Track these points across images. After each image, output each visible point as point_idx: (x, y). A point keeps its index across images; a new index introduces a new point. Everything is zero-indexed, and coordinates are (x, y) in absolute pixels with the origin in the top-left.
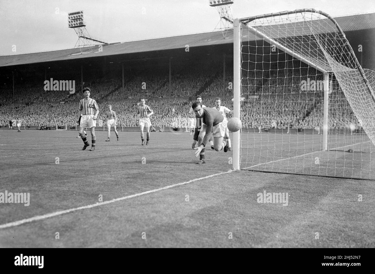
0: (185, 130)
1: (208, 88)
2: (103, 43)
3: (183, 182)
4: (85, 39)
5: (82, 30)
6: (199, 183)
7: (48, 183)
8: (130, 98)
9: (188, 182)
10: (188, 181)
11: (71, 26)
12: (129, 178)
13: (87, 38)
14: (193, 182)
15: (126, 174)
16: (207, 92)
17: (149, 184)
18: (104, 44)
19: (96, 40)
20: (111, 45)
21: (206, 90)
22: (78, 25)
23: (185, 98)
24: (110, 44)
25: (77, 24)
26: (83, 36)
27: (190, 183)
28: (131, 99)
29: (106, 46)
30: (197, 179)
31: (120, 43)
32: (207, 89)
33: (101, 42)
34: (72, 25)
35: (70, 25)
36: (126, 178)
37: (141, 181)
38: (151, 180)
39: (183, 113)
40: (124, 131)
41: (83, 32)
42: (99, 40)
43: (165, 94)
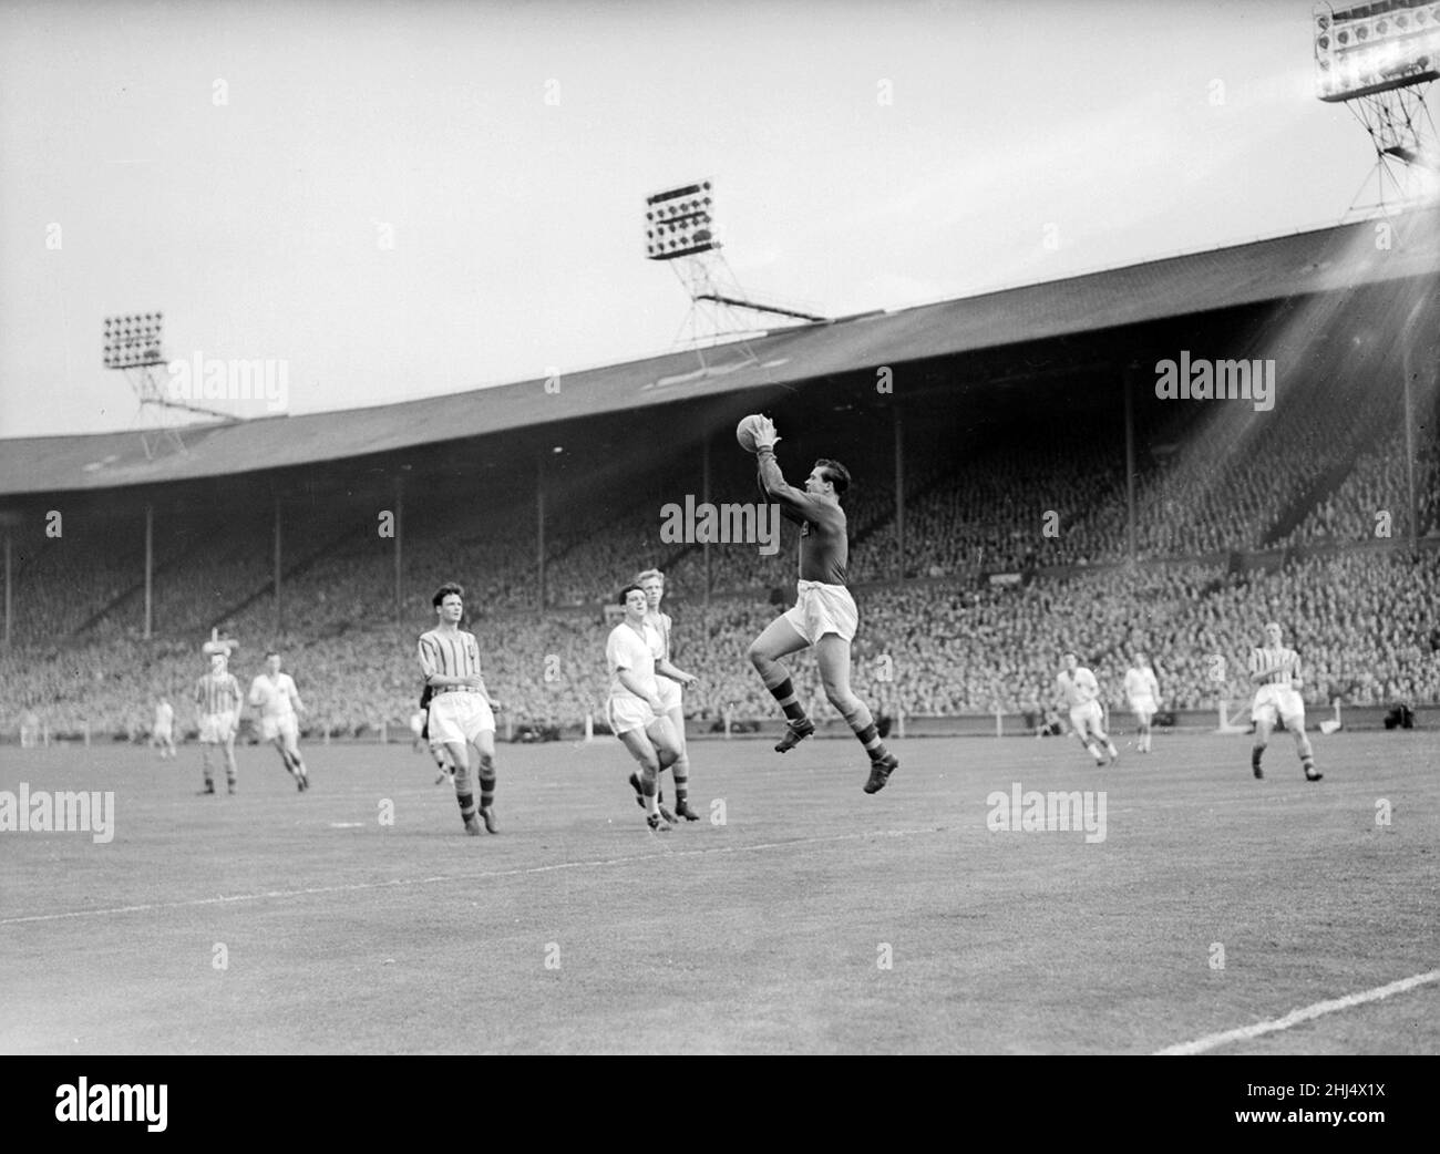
0: (1218, 724)
1: (1328, 504)
2: (805, 317)
3: (1255, 1023)
4: (722, 304)
5: (709, 267)
6: (1344, 1024)
7: (563, 1031)
8: (935, 571)
9: (1280, 1024)
10: (1278, 1016)
11: (657, 252)
12: (960, 998)
13: (729, 302)
14: (1309, 1020)
15: (943, 976)
16: (1322, 522)
17: (1073, 1032)
18: (809, 322)
19: (773, 306)
20: (841, 325)
21: (1315, 513)
22: (691, 244)
23: (1208, 562)
24: (838, 322)
25: (684, 241)
26: (711, 294)
27: (1296, 1027)
28: (938, 579)
29: (820, 334)
30: (1326, 1006)
31: (882, 312)
32: (1324, 508)
33: (796, 315)
34: (661, 247)
35: (651, 249)
36: (949, 999)
37: (1030, 1015)
38: (1081, 1012)
39: (1202, 636)
40: (908, 736)
41: (711, 277)
42: (786, 308)
43: (1106, 545)
